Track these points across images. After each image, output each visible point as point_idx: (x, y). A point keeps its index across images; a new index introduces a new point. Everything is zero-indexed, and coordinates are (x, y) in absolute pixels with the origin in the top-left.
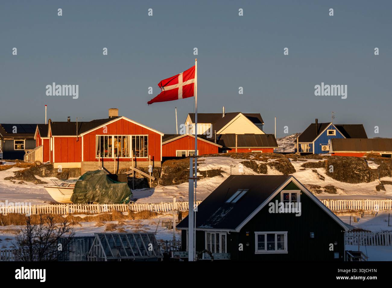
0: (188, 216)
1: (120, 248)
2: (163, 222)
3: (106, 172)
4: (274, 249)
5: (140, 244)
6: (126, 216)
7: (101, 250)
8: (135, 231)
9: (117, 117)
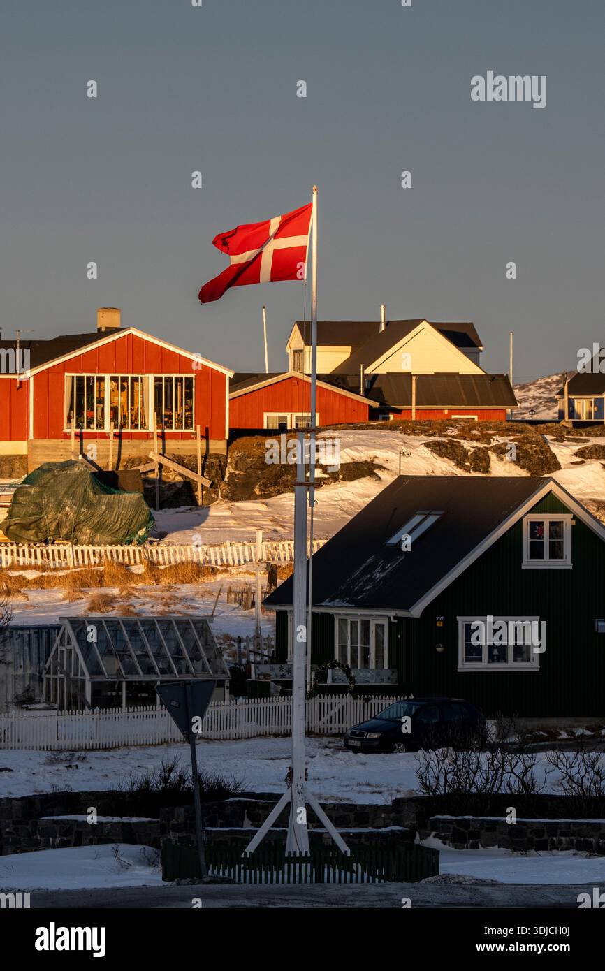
0: (292, 577)
1: (122, 654)
2: (230, 592)
3: (90, 465)
4: (506, 661)
5: (173, 643)
6: (140, 575)
7: (77, 659)
8: (161, 613)
9: (118, 330)
